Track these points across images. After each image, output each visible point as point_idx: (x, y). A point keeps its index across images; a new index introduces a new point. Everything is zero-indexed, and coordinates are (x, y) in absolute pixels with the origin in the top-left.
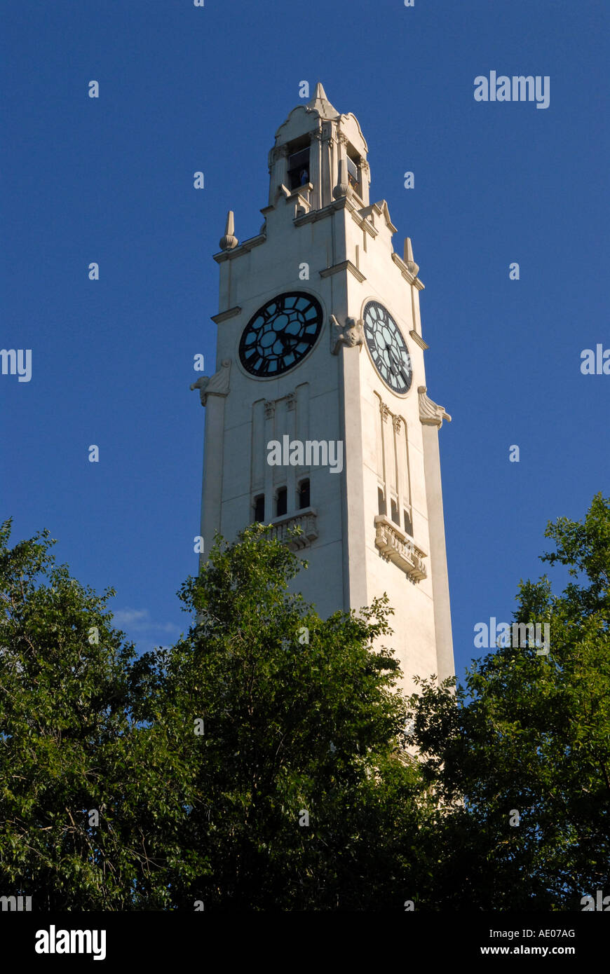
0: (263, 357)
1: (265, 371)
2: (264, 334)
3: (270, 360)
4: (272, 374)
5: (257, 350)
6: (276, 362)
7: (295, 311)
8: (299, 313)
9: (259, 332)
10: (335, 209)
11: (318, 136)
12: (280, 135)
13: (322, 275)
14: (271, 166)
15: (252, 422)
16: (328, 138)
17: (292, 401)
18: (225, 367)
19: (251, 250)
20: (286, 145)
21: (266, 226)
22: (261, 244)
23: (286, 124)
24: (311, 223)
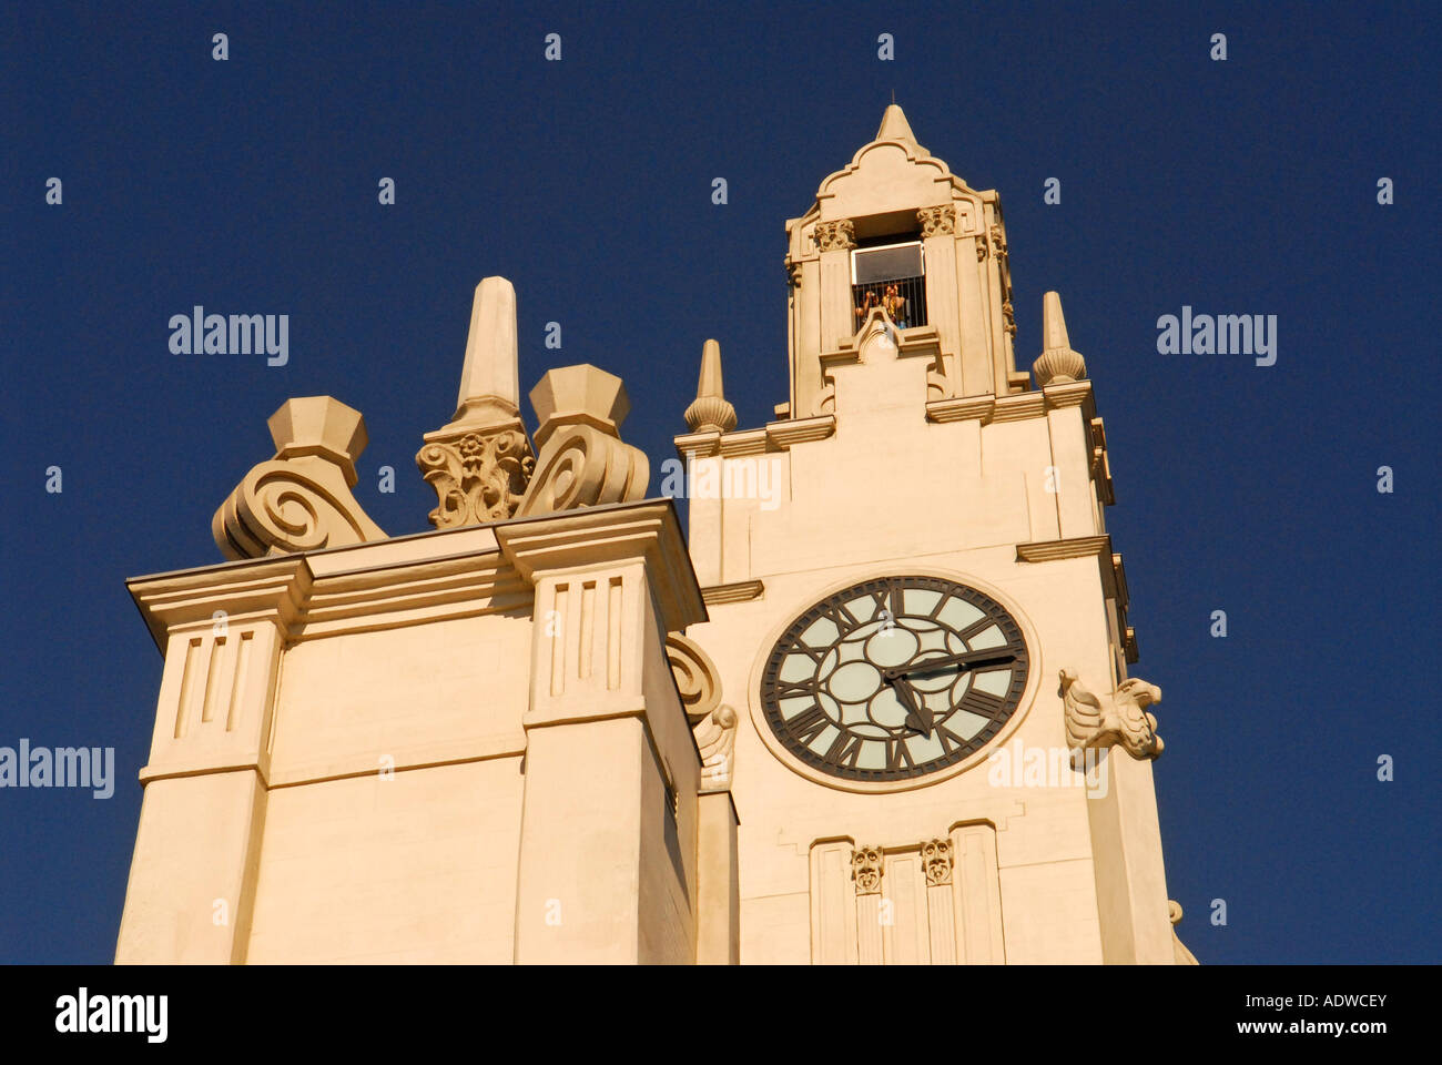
0: (838, 725)
1: (846, 762)
2: (838, 667)
3: (861, 738)
4: (867, 775)
5: (817, 699)
6: (882, 745)
7: (936, 626)
8: (951, 634)
9: (824, 657)
10: (1049, 404)
11: (949, 222)
12: (833, 196)
13: (1024, 554)
14: (800, 263)
15: (810, 892)
16: (972, 234)
17: (944, 862)
18: (724, 728)
19: (792, 446)
20: (851, 223)
21: (833, 397)
22: (823, 439)
23: (850, 173)
24: (977, 422)
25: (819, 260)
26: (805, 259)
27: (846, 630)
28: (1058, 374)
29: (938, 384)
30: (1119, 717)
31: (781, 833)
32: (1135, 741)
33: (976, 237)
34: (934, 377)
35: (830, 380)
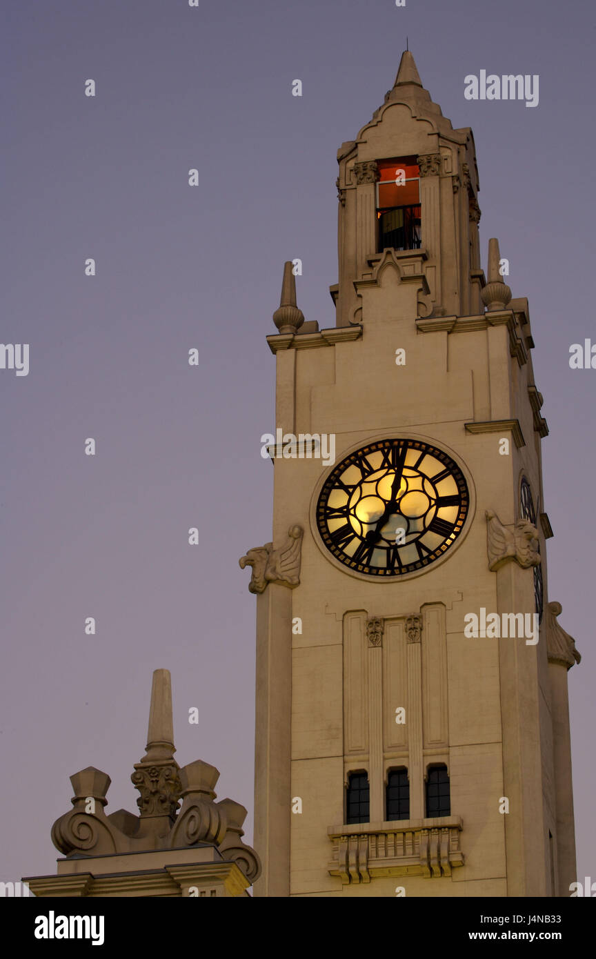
0: (361, 538)
1: (365, 562)
2: (361, 499)
4: (376, 571)
5: (349, 520)
6: (385, 552)
7: (418, 474)
8: (426, 480)
9: (353, 491)
10: (489, 323)
11: (436, 167)
12: (366, 142)
13: (470, 428)
14: (345, 190)
15: (343, 645)
16: (450, 174)
17: (417, 629)
18: (295, 539)
19: (336, 344)
20: (376, 164)
21: (361, 308)
22: (355, 340)
23: (376, 125)
24: (446, 333)
25: (356, 188)
26: (348, 187)
27: (366, 474)
28: (495, 300)
29: (424, 302)
30: (515, 546)
31: (327, 606)
32: (524, 560)
33: (453, 177)
34: (423, 298)
35: (360, 296)
